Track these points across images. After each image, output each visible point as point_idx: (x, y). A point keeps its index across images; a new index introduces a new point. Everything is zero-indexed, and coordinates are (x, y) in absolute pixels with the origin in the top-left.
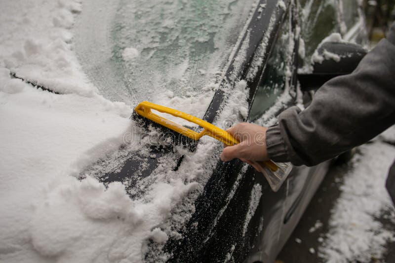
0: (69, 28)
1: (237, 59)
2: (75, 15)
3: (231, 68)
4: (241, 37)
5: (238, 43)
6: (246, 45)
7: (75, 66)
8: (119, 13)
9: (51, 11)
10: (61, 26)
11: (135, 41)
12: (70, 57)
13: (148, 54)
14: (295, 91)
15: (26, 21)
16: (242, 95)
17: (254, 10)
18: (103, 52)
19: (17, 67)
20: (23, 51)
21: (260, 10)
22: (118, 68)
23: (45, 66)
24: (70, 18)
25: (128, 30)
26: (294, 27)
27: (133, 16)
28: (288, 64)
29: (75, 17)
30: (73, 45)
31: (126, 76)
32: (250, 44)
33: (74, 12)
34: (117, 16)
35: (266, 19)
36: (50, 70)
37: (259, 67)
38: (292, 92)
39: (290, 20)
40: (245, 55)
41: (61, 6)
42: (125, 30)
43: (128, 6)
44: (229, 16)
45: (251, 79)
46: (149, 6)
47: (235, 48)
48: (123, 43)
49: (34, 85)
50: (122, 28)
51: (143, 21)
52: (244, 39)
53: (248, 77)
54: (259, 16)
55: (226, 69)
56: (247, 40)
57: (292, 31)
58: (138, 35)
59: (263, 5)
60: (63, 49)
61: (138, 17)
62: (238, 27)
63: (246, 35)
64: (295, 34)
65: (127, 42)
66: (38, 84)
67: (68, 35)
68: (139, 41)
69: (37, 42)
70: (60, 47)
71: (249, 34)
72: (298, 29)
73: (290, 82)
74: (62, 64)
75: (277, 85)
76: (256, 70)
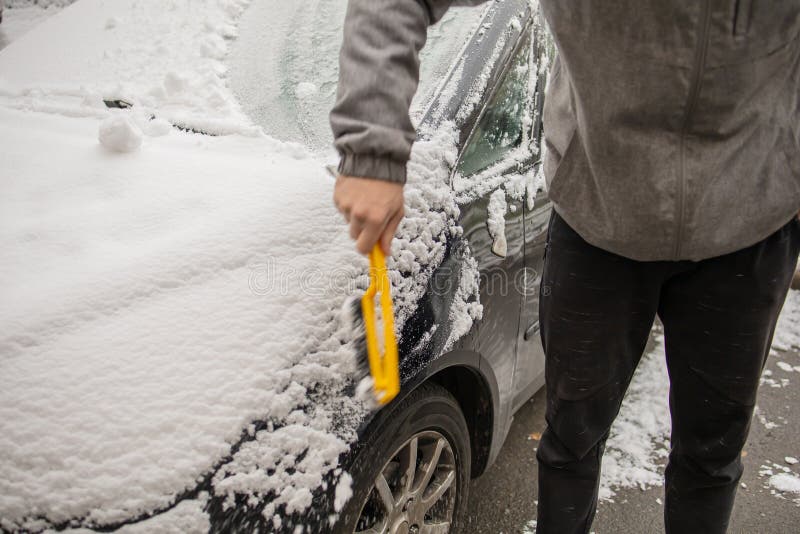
0: (222, 60)
1: (444, 93)
2: (229, 42)
3: (436, 104)
4: (452, 66)
5: (448, 74)
6: (458, 76)
7: (233, 105)
8: (289, 38)
9: (195, 37)
10: (211, 57)
11: (312, 74)
12: (226, 95)
13: (330, 89)
14: (539, 146)
15: (161, 51)
16: (447, 138)
17: (474, 31)
18: (269, 89)
19: (156, 108)
20: (164, 89)
21: (482, 31)
22: (290, 108)
23: (193, 106)
24: (222, 46)
25: (302, 60)
26: (538, 56)
27: (310, 42)
28: (528, 107)
29: (228, 45)
30: (228, 80)
31: (299, 116)
32: (463, 75)
33: (227, 38)
34: (288, 43)
35: (490, 43)
36: (201, 110)
37: (475, 105)
38: (533, 147)
39: (532, 46)
40: (456, 89)
41: (209, 29)
42: (297, 59)
43: (303, 28)
44: (439, 40)
45: (462, 119)
46: (333, 28)
47: (444, 81)
48: (296, 77)
49: (181, 129)
50: (294, 57)
51: (323, 48)
52: (456, 68)
53: (458, 116)
54: (479, 38)
55: (428, 106)
56: (461, 69)
57: (535, 61)
58: (317, 66)
59: (487, 25)
60: (216, 84)
61: (315, 42)
62: (450, 54)
63: (459, 63)
64: (539, 66)
65: (302, 75)
66: (187, 127)
67: (221, 68)
68: (318, 74)
69: (181, 76)
70: (212, 81)
71: (463, 62)
72: (545, 60)
73: (529, 133)
74: (216, 103)
75: (506, 134)
76: (471, 108)
